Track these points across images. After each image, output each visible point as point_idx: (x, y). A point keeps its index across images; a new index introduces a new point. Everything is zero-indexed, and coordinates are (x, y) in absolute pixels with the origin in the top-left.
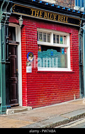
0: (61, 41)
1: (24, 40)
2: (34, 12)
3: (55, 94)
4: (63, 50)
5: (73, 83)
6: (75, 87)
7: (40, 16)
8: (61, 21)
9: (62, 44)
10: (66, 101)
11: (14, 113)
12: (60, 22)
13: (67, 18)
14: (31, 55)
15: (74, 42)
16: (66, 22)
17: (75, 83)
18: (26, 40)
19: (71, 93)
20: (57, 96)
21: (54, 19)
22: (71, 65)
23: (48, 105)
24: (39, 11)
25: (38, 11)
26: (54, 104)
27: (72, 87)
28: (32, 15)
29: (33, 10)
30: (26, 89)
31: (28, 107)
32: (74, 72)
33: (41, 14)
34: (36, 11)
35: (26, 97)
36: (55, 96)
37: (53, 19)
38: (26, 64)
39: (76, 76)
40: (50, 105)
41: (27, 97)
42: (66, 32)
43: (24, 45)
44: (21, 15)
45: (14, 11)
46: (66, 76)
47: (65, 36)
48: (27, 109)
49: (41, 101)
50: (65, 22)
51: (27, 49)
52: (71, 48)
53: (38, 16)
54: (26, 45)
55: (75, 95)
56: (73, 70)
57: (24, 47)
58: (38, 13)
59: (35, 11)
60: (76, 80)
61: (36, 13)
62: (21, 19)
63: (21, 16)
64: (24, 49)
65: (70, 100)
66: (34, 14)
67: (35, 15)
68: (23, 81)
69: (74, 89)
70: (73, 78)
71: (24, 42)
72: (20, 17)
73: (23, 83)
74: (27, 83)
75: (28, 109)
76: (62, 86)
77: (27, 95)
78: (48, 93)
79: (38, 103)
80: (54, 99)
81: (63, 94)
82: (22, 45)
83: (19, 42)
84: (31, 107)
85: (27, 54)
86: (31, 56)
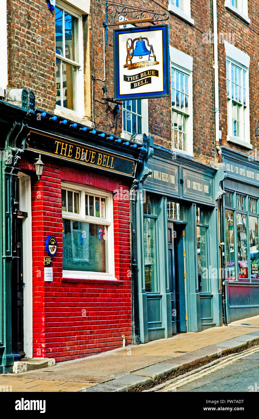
0: (96, 210)
1: (39, 208)
2: (60, 146)
3: (91, 333)
4: (100, 231)
5: (120, 309)
6: (124, 317)
7: (69, 156)
8: (103, 165)
9: (99, 216)
10: (108, 350)
11: (28, 370)
12: (101, 168)
13: (113, 158)
14: (53, 241)
15: (122, 214)
16: (111, 167)
17: (124, 309)
18: (45, 209)
19: (117, 331)
20: (94, 337)
21: (91, 162)
22: (116, 265)
23: (79, 357)
24: (69, 144)
25: (67, 145)
26: (89, 354)
27: (120, 317)
28: (56, 152)
29: (58, 142)
30: (43, 319)
31: (47, 360)
32: (122, 283)
33: (71, 151)
34: (63, 144)
35: (42, 336)
36: (91, 338)
37: (89, 162)
38: (44, 262)
39: (124, 291)
40: (82, 357)
41: (46, 336)
42: (107, 191)
43: (40, 219)
44: (39, 154)
45: (28, 144)
46: (109, 292)
47: (103, 200)
48: (47, 362)
49: (68, 348)
50: (109, 168)
51: (45, 229)
52: (115, 226)
53: (65, 155)
54: (45, 219)
55: (123, 336)
56: (121, 279)
57: (40, 223)
58: (66, 149)
59: (61, 144)
60: (124, 300)
61: (62, 148)
62: (40, 162)
63: (40, 156)
64: (39, 229)
65: (116, 348)
66: (59, 151)
67: (61, 154)
68: (34, 300)
69: (122, 322)
70: (121, 296)
71: (40, 214)
72: (38, 157)
73: (34, 305)
74: (46, 306)
75: (49, 364)
76: (102, 314)
77: (44, 332)
78: (79, 329)
79: (62, 350)
80: (87, 342)
81: (104, 332)
82: (33, 219)
83: (27, 213)
84: (53, 360)
85: (45, 239)
86: (53, 243)
